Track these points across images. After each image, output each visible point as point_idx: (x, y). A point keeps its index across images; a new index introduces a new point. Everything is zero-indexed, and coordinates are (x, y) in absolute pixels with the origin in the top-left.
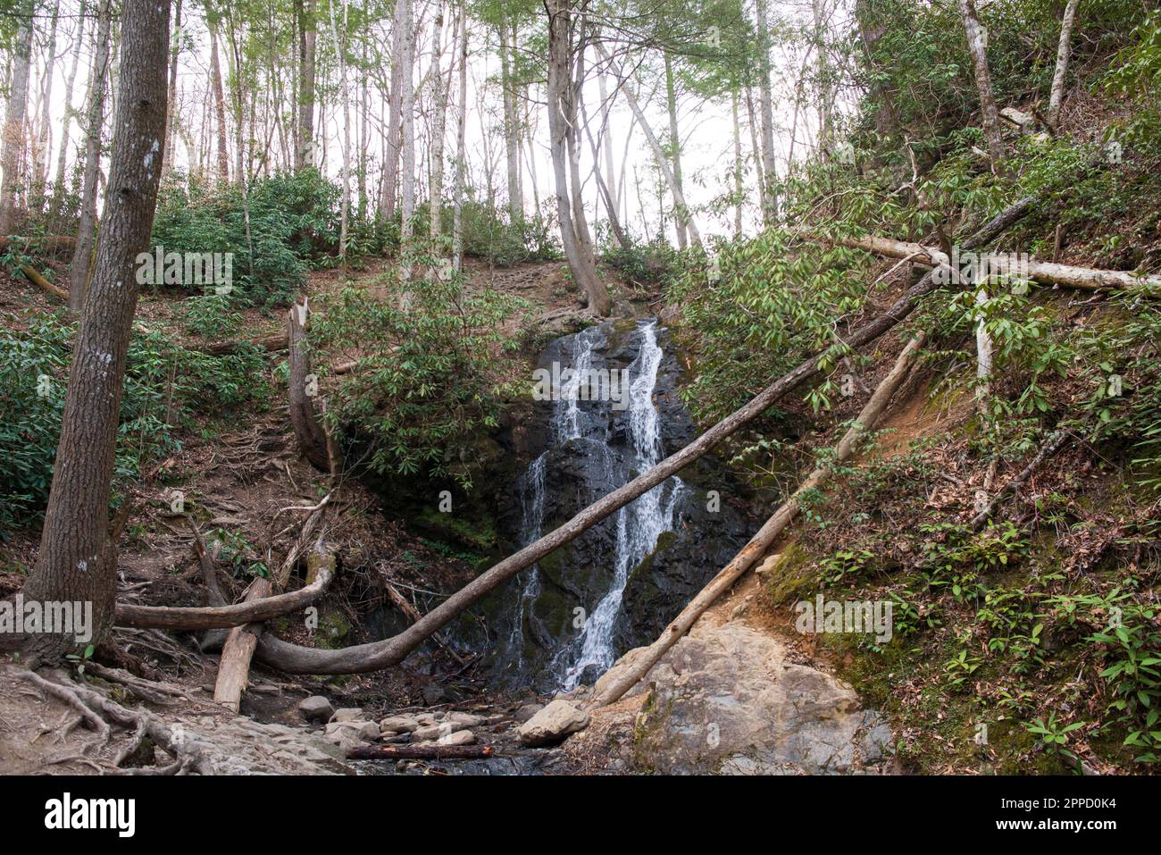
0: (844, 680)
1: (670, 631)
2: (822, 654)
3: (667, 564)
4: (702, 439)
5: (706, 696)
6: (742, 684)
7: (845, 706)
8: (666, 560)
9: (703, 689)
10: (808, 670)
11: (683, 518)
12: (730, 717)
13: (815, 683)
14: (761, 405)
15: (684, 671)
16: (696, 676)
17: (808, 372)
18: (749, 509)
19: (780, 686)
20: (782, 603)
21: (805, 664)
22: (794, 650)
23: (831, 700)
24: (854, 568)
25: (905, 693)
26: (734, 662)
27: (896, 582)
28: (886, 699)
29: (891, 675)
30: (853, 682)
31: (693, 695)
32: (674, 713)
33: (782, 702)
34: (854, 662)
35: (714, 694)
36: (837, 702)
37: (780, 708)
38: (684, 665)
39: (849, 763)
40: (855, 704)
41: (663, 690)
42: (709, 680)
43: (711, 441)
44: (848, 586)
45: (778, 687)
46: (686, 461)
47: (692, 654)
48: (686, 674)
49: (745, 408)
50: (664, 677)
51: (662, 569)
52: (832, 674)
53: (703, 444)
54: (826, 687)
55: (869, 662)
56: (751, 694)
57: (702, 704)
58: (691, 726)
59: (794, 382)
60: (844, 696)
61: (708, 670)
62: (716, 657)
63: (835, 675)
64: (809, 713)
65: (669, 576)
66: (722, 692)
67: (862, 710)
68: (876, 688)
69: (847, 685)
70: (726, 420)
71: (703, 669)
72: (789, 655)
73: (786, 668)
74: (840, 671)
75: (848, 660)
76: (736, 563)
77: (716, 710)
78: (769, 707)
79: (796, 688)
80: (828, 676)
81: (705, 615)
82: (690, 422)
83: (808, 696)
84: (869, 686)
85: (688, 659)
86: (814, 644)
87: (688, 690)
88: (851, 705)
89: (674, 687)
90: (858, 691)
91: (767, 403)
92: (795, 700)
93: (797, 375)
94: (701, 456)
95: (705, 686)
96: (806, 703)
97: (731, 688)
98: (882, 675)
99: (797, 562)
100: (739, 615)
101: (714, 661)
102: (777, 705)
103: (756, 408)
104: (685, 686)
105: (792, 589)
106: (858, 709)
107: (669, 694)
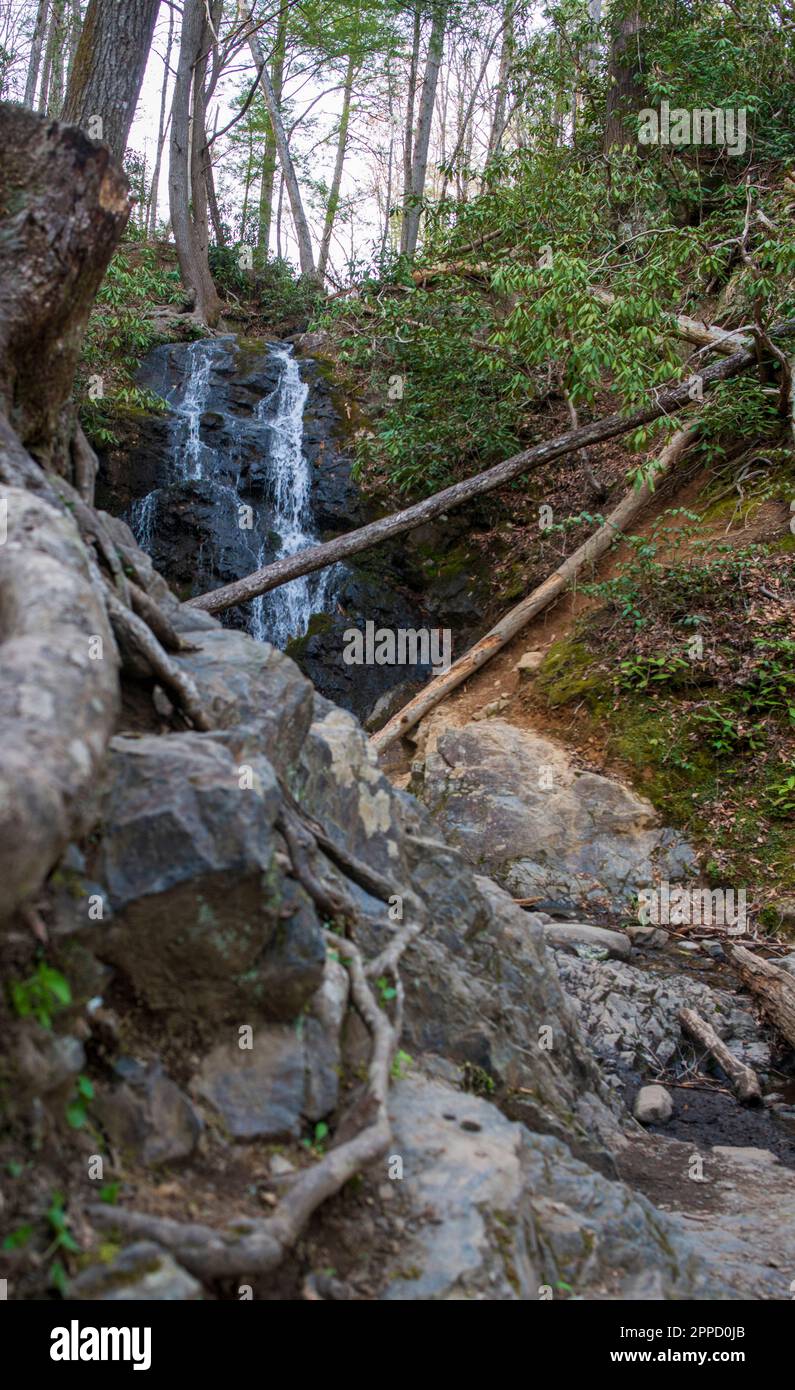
0: (642, 794)
1: (398, 722)
2: (615, 764)
3: (323, 652)
4: (427, 503)
5: (486, 793)
6: (527, 786)
7: (643, 821)
8: (322, 646)
9: (482, 786)
10: (602, 780)
11: (339, 599)
12: (518, 819)
13: (610, 794)
14: (504, 476)
15: (458, 764)
16: (474, 771)
17: (566, 446)
18: (421, 602)
19: (573, 793)
20: (564, 705)
21: (598, 773)
22: (578, 757)
23: (631, 813)
24: (662, 676)
25: (714, 814)
26: (514, 760)
27: (707, 698)
28: (688, 819)
29: (695, 795)
30: (653, 797)
31: (471, 791)
32: (449, 808)
33: (577, 809)
34: (654, 777)
35: (495, 792)
36: (636, 816)
37: (574, 816)
38: (458, 757)
39: (650, 879)
40: (653, 821)
41: (434, 782)
42: (490, 776)
43: (438, 508)
44: (651, 694)
45: (571, 794)
46: (405, 527)
47: (466, 746)
48: (461, 769)
49: (485, 475)
50: (435, 768)
51: (316, 656)
52: (629, 787)
53: (427, 510)
54: (623, 799)
55: (672, 778)
56: (540, 797)
57: (482, 801)
58: (469, 824)
59: (548, 455)
60: (644, 811)
61: (486, 765)
62: (493, 753)
63: (632, 788)
64: (606, 824)
65: (326, 666)
66: (504, 790)
67: (660, 828)
68: (679, 807)
69: (645, 800)
70: (459, 486)
71: (479, 763)
72: (573, 762)
73: (578, 775)
74: (638, 784)
75: (647, 774)
76: (473, 656)
77: (501, 810)
78: (562, 813)
79: (590, 797)
80: (624, 788)
81: (440, 708)
82: (349, 484)
83: (602, 806)
84: (670, 803)
85: (462, 751)
86: (604, 753)
87: (465, 785)
88: (650, 821)
89: (448, 780)
90: (658, 807)
91: (511, 474)
92: (591, 809)
93: (553, 448)
94: (422, 524)
95: (484, 783)
96: (604, 813)
97: (514, 788)
98: (685, 794)
99: (578, 662)
100: (498, 712)
101: (491, 757)
102: (570, 811)
103: (497, 478)
104: (462, 780)
105: (577, 690)
106: (656, 826)
107: (441, 787)
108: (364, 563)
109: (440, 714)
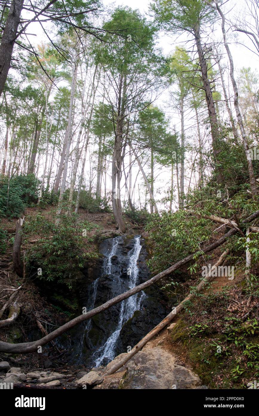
0: (196, 373)
1: (135, 348)
2: (188, 362)
3: (136, 322)
4: (152, 279)
5: (146, 374)
6: (159, 371)
7: (195, 383)
8: (136, 321)
9: (145, 372)
10: (183, 368)
11: (144, 306)
12: (154, 384)
13: (186, 373)
14: (173, 269)
15: (139, 364)
16: (143, 367)
17: (190, 259)
18: (167, 305)
19: (173, 373)
20: (176, 341)
21: (182, 365)
22: (178, 360)
23: (190, 380)
24: (201, 331)
25: (217, 380)
26: (157, 362)
27: (216, 337)
28: (210, 382)
29: (212, 373)
30: (199, 374)
31: (141, 374)
32: (134, 380)
33: (173, 380)
34: (199, 366)
35: (149, 374)
36: (193, 381)
37: (172, 382)
38: (139, 362)
40: (199, 383)
41: (131, 371)
42: (148, 368)
43: (155, 280)
44: (199, 337)
45: (171, 374)
46: (146, 286)
47: (142, 358)
48: (139, 365)
49: (168, 269)
50: (131, 366)
51: (135, 324)
52: (191, 370)
53: (152, 281)
54: (189, 375)
55: (205, 367)
56: (162, 375)
57: (144, 377)
58: (140, 386)
59: (185, 262)
60: (195, 379)
61: (147, 365)
62: (151, 360)
63: (192, 371)
64: (182, 385)
65: (137, 327)
66: (152, 374)
67: (201, 385)
68: (207, 377)
69: (196, 375)
70: (161, 273)
71: (145, 364)
72: (176, 361)
73: (175, 366)
74: (194, 369)
75: (197, 365)
76: (160, 325)
77: (149, 381)
78: (168, 381)
79: (178, 374)
80: (190, 371)
81: (149, 343)
82: (149, 272)
83: (182, 378)
84: (204, 376)
85: (141, 360)
86: (185, 358)
87: (140, 372)
88: (197, 383)
89: (135, 370)
90: (200, 378)
91: (175, 268)
92: (178, 379)
93: (186, 260)
94: (152, 285)
95: (146, 371)
96: (182, 381)
97: (155, 372)
98: (209, 372)
99: (182, 326)
100: (160, 344)
101: (150, 361)
102: (171, 380)
103: (171, 270)
104: (139, 370)
105: (179, 336)
106: (200, 385)
107: (133, 373)
108: (152, 294)
109: (148, 345)
